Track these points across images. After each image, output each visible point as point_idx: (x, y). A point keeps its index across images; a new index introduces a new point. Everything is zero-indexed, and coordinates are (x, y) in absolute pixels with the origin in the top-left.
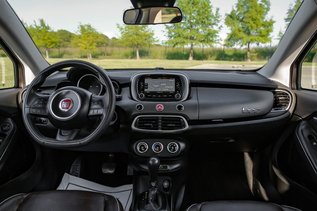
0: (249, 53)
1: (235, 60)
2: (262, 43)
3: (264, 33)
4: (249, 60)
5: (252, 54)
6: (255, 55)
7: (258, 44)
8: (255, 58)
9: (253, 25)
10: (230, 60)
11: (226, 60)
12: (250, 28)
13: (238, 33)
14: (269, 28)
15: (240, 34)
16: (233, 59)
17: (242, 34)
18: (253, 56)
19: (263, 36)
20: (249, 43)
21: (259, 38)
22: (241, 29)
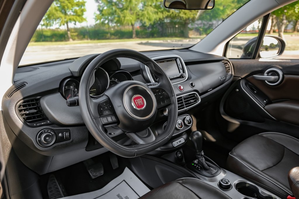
0: (69, 33)
1: (56, 41)
2: (79, 22)
3: (79, 12)
4: (71, 40)
5: (72, 34)
6: (75, 34)
7: (75, 24)
8: (76, 38)
9: (69, 5)
10: (51, 41)
11: (47, 41)
12: (66, 7)
13: (56, 13)
14: (83, 8)
15: (57, 13)
16: (53, 40)
17: (59, 14)
18: (74, 35)
19: (79, 16)
20: (67, 23)
21: (76, 18)
22: (58, 8)
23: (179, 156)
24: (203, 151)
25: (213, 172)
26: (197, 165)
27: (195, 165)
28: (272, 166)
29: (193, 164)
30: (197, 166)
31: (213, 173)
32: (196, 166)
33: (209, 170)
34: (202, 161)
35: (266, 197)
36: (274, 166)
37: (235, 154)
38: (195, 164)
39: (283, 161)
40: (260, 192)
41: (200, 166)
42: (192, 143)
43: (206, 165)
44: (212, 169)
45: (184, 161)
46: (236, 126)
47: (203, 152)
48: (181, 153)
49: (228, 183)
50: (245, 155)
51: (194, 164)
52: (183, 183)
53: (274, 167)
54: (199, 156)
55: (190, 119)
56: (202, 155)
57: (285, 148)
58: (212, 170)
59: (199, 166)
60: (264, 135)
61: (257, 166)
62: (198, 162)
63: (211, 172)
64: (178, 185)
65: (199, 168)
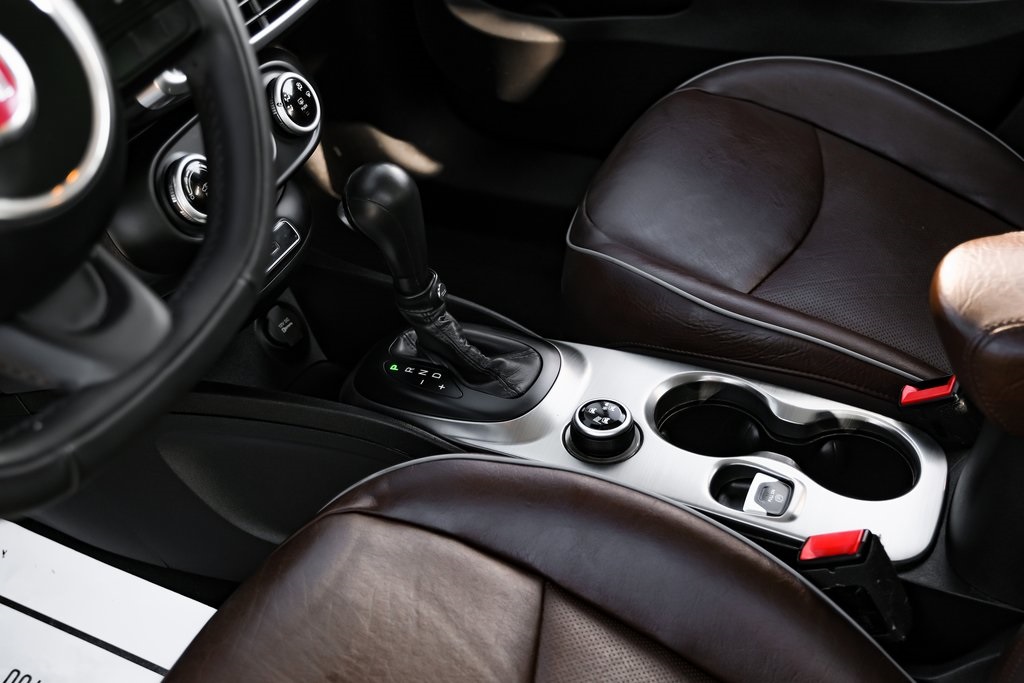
23: (285, 330)
24: (436, 276)
25: (520, 381)
26: (418, 366)
27: (409, 370)
28: (790, 248)
29: (394, 368)
30: (423, 373)
31: (522, 386)
32: (415, 376)
33: (497, 376)
34: (444, 338)
35: (808, 427)
36: (798, 245)
37: (601, 237)
38: (403, 361)
39: (827, 208)
40: (774, 408)
41: (439, 369)
42: (359, 243)
43: (473, 350)
44: (509, 364)
45: (317, 353)
46: (546, 59)
47: (441, 279)
48: (286, 309)
49: (619, 423)
50: (650, 232)
51: (401, 367)
52: (384, 501)
53: (798, 252)
54: (419, 314)
55: (305, 88)
56: (437, 302)
57: (821, 134)
58: (512, 371)
59: (432, 369)
60: (712, 87)
61: (724, 274)
62: (419, 344)
63: (512, 386)
64: (361, 529)
65: (440, 382)
